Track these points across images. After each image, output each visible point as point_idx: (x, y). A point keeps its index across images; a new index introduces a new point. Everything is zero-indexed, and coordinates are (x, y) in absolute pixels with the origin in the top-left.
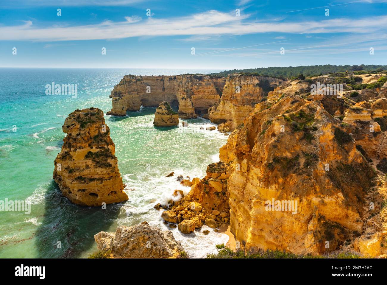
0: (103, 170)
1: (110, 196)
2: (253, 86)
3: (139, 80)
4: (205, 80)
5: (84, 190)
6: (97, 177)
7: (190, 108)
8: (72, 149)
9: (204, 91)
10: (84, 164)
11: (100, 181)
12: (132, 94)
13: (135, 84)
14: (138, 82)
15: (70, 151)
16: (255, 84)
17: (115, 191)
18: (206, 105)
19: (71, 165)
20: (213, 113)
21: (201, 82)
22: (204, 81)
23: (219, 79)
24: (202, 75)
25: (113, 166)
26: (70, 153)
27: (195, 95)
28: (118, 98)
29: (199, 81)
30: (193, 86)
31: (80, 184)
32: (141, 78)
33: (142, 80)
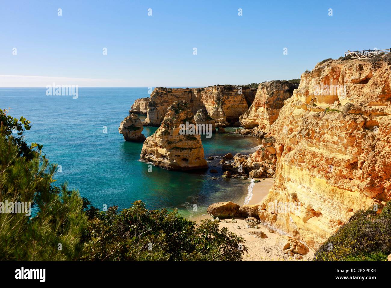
0: (192, 142)
1: (197, 161)
2: (284, 92)
3: (169, 92)
4: (235, 90)
5: (179, 156)
6: (187, 147)
7: (222, 116)
8: (170, 128)
9: (234, 101)
10: (179, 138)
11: (190, 150)
12: (163, 105)
13: (165, 96)
14: (169, 94)
15: (168, 130)
16: (285, 90)
17: (199, 158)
18: (236, 114)
19: (170, 139)
20: (245, 119)
21: (231, 92)
22: (233, 92)
23: (247, 90)
24: (231, 85)
25: (198, 140)
26: (169, 131)
27: (225, 104)
28: (153, 108)
29: (229, 91)
30: (224, 96)
31: (176, 152)
32: (170, 91)
33: (171, 92)
